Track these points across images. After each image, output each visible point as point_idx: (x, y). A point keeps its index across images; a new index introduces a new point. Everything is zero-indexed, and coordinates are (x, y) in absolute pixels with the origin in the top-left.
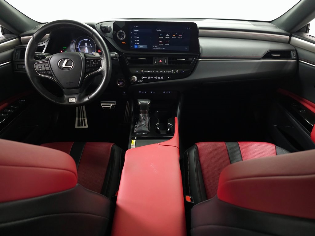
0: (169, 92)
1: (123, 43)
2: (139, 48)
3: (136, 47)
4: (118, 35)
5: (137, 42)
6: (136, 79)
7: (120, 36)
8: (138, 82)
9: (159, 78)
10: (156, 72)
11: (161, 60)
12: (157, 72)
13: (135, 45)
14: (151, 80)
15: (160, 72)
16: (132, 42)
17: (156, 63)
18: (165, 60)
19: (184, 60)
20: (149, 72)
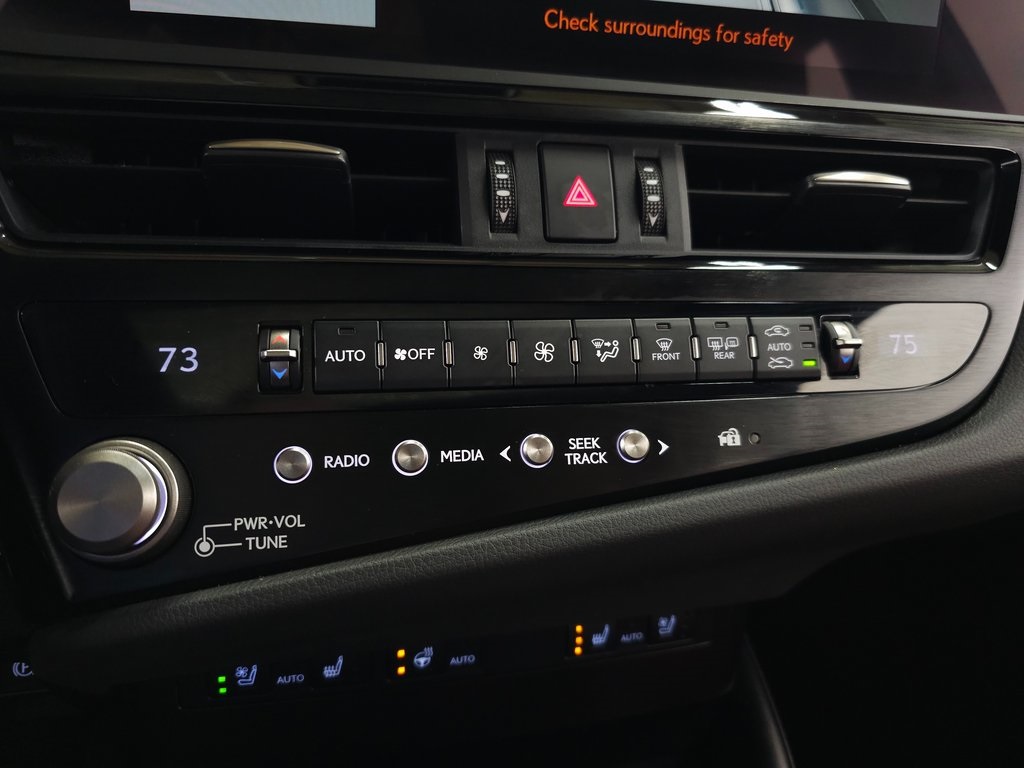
0: (666, 625)
8: (205, 547)
9: (584, 451)
10: (527, 352)
14: (451, 502)
15: (587, 351)
17: (513, 226)
18: (650, 176)
19: (902, 183)
20: (400, 354)
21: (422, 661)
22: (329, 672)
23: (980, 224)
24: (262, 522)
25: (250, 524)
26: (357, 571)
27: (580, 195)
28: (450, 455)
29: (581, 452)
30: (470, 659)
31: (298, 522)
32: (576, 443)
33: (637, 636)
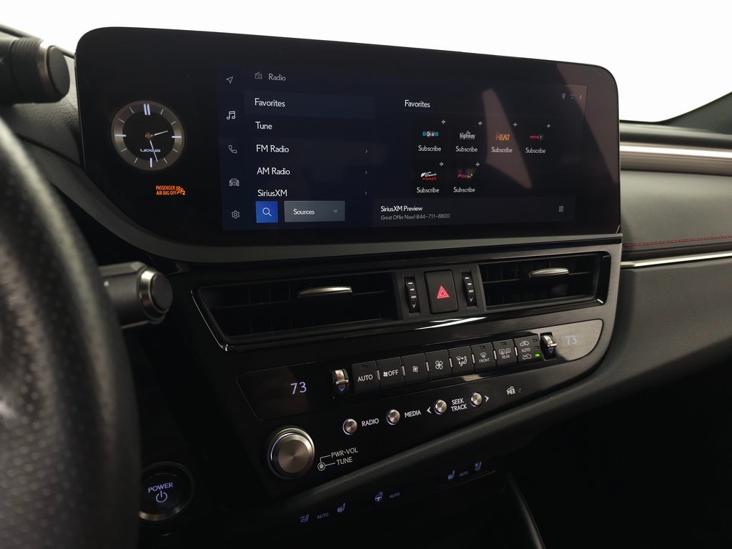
0: (478, 466)
1: (162, 190)
2: (287, 220)
3: (265, 213)
4: (119, 136)
5: (271, 182)
6: (309, 445)
7: (134, 142)
8: (321, 466)
9: (458, 405)
10: (432, 366)
11: (442, 290)
12: (439, 365)
13: (258, 203)
14: (410, 434)
15: (455, 362)
16: (234, 183)
17: (418, 310)
18: (468, 281)
19: (564, 271)
20: (386, 374)
21: (378, 498)
22: (340, 510)
23: (596, 282)
24: (341, 453)
25: (337, 454)
26: (382, 468)
27: (443, 294)
28: (408, 414)
29: (457, 405)
30: (398, 494)
31: (355, 450)
32: (454, 402)
33: (466, 473)
